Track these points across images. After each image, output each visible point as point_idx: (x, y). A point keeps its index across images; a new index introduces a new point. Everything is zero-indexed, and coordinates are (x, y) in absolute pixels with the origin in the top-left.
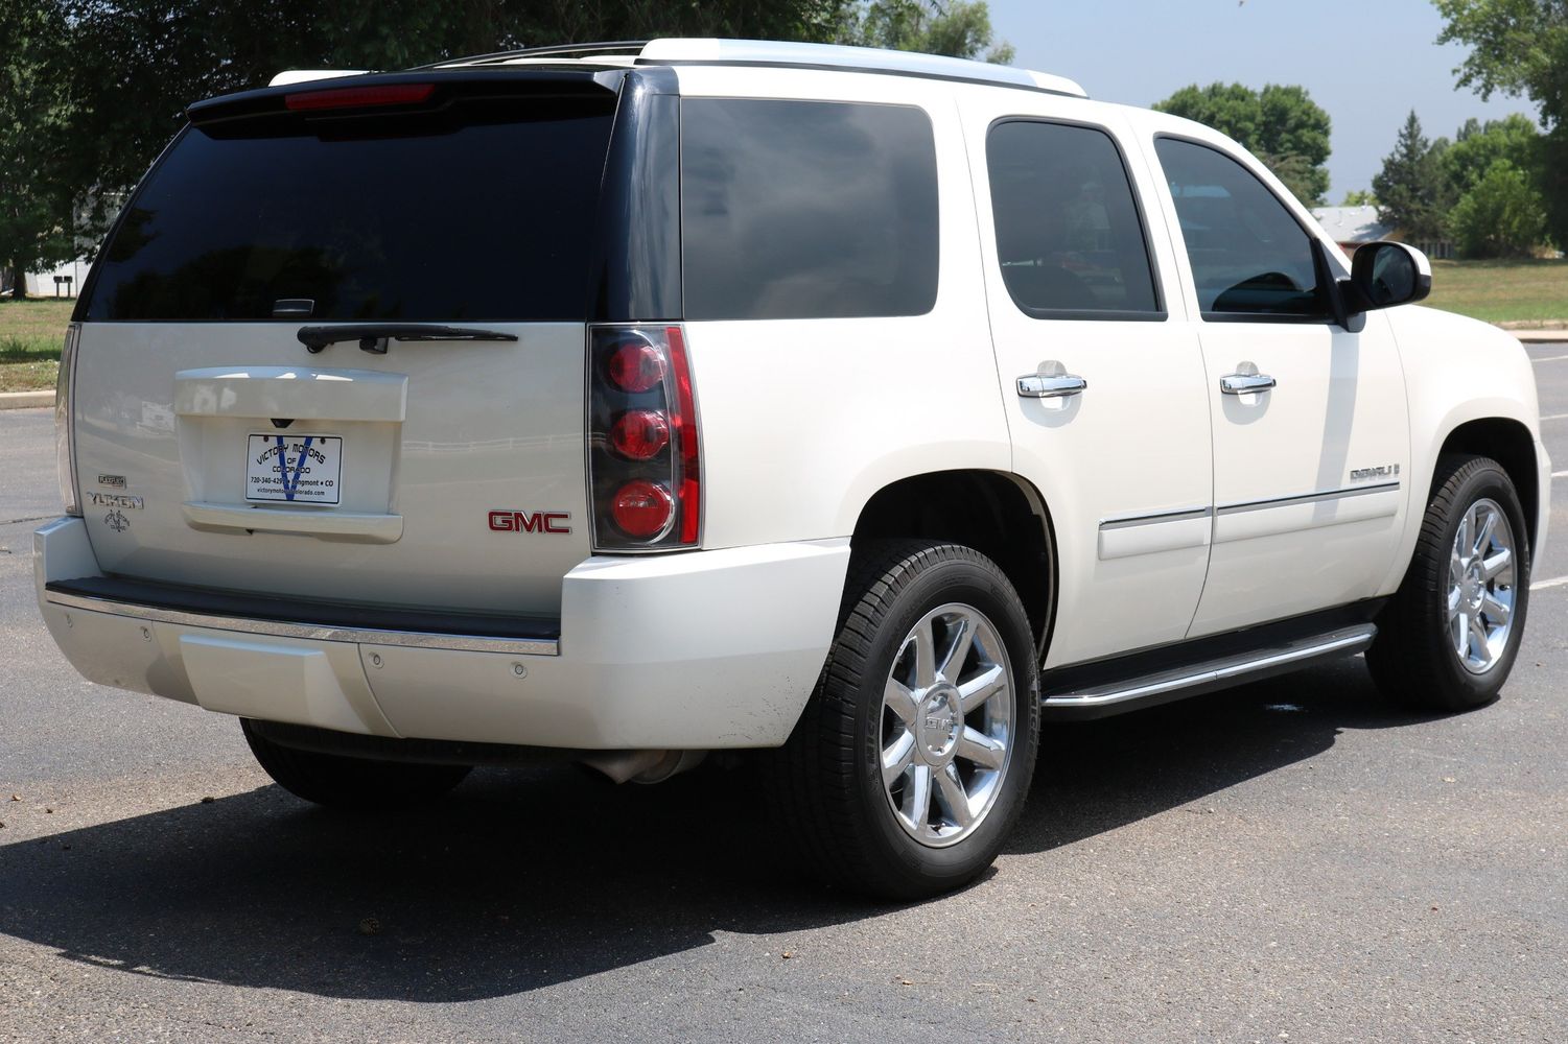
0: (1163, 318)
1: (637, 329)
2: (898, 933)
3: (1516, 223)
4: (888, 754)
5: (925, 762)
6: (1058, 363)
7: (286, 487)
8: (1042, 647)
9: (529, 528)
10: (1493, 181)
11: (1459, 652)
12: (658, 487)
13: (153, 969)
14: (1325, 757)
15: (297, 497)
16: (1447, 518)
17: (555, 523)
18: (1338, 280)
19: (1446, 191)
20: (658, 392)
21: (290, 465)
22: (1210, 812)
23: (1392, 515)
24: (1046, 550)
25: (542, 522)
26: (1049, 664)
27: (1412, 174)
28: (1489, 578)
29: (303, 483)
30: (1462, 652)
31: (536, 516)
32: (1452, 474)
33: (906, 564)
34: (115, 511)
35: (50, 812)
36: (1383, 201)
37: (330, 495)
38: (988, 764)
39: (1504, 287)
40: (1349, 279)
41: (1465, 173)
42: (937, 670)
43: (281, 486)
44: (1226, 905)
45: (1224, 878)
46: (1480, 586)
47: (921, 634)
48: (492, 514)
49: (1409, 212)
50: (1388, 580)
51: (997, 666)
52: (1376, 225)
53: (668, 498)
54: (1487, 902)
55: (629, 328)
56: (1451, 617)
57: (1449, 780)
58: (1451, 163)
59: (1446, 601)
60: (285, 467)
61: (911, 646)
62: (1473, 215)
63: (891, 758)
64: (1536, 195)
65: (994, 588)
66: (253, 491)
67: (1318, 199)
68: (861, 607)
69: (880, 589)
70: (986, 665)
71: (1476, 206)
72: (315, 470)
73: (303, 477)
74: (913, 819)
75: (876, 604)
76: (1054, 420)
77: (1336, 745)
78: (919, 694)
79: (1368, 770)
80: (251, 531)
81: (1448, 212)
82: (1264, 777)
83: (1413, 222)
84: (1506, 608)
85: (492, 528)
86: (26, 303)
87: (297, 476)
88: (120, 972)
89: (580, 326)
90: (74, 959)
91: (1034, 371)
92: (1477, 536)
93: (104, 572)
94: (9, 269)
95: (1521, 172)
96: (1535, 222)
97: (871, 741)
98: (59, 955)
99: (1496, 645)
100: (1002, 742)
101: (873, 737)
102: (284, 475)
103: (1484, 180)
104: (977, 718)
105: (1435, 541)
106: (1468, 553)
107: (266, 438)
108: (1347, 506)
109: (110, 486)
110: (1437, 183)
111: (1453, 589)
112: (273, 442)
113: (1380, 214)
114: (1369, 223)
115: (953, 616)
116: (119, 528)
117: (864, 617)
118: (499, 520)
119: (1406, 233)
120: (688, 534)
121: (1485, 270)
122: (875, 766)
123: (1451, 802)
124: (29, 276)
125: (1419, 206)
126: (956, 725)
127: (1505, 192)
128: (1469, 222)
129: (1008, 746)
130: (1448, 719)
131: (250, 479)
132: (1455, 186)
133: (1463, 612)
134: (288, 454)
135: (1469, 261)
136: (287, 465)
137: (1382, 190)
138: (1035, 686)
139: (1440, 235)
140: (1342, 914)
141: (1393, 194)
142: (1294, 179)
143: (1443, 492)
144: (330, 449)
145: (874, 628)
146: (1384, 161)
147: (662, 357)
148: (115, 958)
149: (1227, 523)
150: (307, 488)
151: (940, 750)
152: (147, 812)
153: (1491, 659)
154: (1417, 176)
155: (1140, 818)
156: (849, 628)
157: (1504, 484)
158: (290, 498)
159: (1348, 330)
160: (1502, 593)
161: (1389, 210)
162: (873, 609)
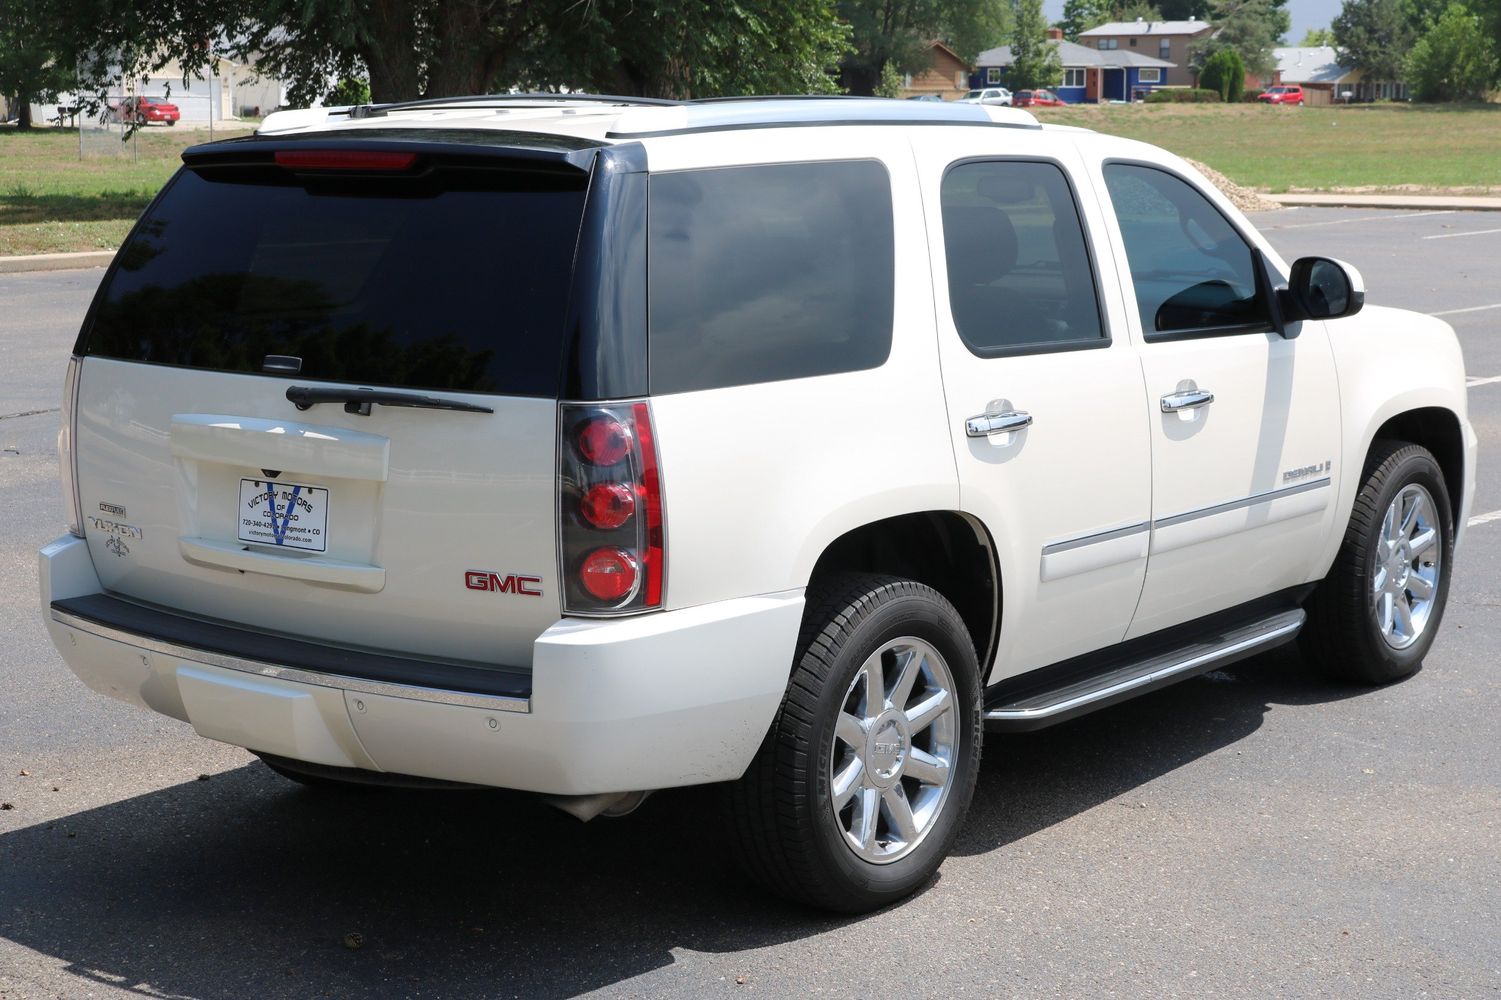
0: (1107, 344)
1: (604, 407)
2: (845, 953)
3: (1470, 67)
4: (839, 781)
5: (874, 785)
6: (1005, 401)
7: (276, 531)
8: (986, 665)
9: (503, 589)
10: (1448, 27)
11: (1383, 630)
12: (623, 554)
13: (153, 987)
14: (1253, 741)
15: (285, 542)
16: (1376, 506)
17: (528, 586)
18: (1276, 288)
19: (1403, 33)
20: (624, 465)
21: (280, 512)
22: (1142, 807)
23: (1323, 509)
24: (991, 578)
25: (514, 584)
26: (993, 681)
27: (1370, 16)
28: (1414, 557)
29: (292, 530)
30: (1386, 630)
31: (510, 579)
32: (1381, 463)
33: (858, 604)
34: (115, 537)
35: (56, 790)
36: (1342, 43)
37: (317, 542)
38: (932, 781)
39: (1456, 132)
40: (1286, 287)
41: (1422, 16)
42: (886, 697)
43: (271, 531)
44: (1152, 924)
45: (1151, 890)
46: (1406, 565)
47: (872, 669)
48: (468, 575)
49: (1366, 54)
50: (1318, 567)
51: (943, 690)
52: (1334, 66)
53: (634, 564)
54: (1395, 926)
55: (596, 406)
56: (1376, 599)
57: (1368, 771)
58: (1409, 6)
59: (1372, 585)
60: (274, 513)
61: (861, 682)
62: (1428, 60)
63: (841, 785)
64: (1490, 41)
65: (942, 622)
66: (245, 532)
67: (1279, 40)
68: (815, 648)
69: (832, 629)
70: (932, 688)
71: (1431, 51)
72: (303, 519)
73: (292, 524)
74: (859, 840)
75: (828, 645)
76: (999, 456)
77: (1264, 725)
78: (868, 722)
79: (1292, 757)
80: (242, 572)
81: (1404, 55)
82: (1195, 764)
83: (1371, 64)
84: (1430, 583)
85: (468, 585)
86: (31, 135)
87: (286, 523)
88: (122, 991)
89: (553, 402)
90: (79, 975)
91: (982, 411)
92: (1404, 517)
93: (104, 589)
94: (15, 100)
95: (1476, 18)
96: (1488, 66)
97: (823, 774)
98: (65, 969)
99: (1419, 620)
100: (946, 759)
101: (825, 770)
102: (274, 521)
103: (1439, 25)
104: (923, 740)
105: (1363, 528)
106: (1395, 536)
107: (257, 484)
108: (1279, 506)
109: (111, 514)
110: (1394, 26)
111: (1379, 570)
112: (263, 488)
113: (1339, 55)
114: (1327, 63)
115: (904, 648)
116: (119, 553)
117: (819, 658)
118: (475, 580)
119: (1362, 74)
120: (652, 597)
121: (1438, 115)
122: (825, 797)
123: (1368, 799)
124: (34, 107)
125: (1377, 48)
126: (903, 749)
127: (1459, 37)
128: (1424, 66)
129: (952, 763)
130: (1371, 694)
131: (242, 522)
132: (1412, 29)
133: (1388, 591)
134: (278, 501)
135: (1421, 105)
136: (277, 511)
137: (1341, 32)
138: (978, 706)
139: (1395, 76)
140: (1259, 937)
141: (1352, 36)
142: (1254, 20)
143: (1372, 481)
144: (316, 499)
145: (828, 669)
146: (1343, 4)
147: (628, 433)
148: (117, 973)
149: (1162, 535)
150: (295, 534)
151: (888, 772)
152: (148, 791)
153: (1414, 633)
154: (1375, 19)
155: (1076, 813)
156: (802, 668)
157: (1430, 469)
158: (279, 542)
159: (1285, 337)
160: (1427, 569)
161: (1347, 51)
162: (825, 650)
